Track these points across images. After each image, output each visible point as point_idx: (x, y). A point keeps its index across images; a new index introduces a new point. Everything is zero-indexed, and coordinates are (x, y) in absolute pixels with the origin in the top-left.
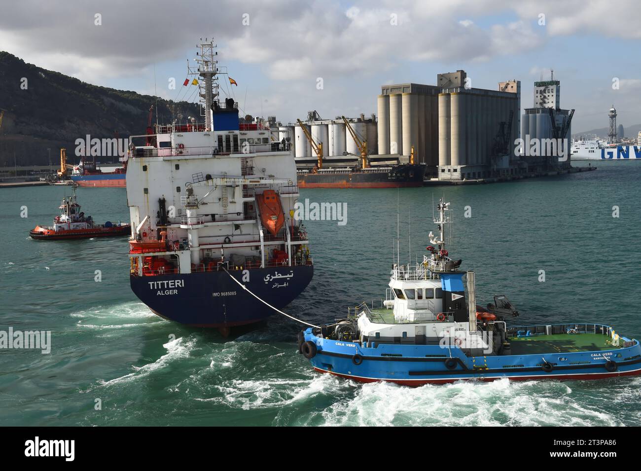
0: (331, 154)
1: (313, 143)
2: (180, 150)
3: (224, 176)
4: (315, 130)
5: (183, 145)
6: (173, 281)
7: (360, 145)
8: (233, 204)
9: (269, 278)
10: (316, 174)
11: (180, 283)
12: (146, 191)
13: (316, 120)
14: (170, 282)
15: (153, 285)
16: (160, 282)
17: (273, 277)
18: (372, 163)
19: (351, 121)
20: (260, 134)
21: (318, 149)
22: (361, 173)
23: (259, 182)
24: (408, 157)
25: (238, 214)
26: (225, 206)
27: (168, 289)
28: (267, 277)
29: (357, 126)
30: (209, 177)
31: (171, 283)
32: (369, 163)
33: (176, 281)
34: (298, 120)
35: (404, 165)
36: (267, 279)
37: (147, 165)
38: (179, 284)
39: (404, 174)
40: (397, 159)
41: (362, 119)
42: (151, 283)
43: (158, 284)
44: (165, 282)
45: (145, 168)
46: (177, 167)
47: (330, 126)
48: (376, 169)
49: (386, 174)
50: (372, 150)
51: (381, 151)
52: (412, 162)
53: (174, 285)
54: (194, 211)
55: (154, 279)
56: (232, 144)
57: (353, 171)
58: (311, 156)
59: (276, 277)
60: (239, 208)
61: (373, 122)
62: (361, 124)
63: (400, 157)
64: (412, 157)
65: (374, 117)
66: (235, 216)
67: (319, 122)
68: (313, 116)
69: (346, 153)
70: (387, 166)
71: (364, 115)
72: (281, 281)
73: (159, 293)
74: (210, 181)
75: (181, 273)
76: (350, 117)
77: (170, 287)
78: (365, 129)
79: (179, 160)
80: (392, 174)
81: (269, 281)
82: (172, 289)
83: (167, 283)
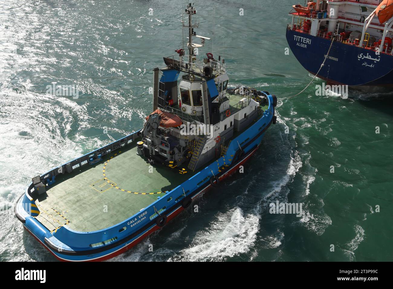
6: (306, 39)
9: (361, 56)
11: (309, 41)
15: (296, 37)
16: (299, 37)
17: (365, 57)
27: (302, 43)
28: (360, 55)
31: (305, 39)
33: (307, 39)
42: (295, 36)
43: (298, 38)
44: (302, 38)
53: (306, 41)
55: (297, 34)
59: (367, 57)
72: (369, 62)
73: (298, 44)
75: (311, 34)
77: (304, 42)
81: (361, 59)
82: (304, 43)
83: (303, 39)
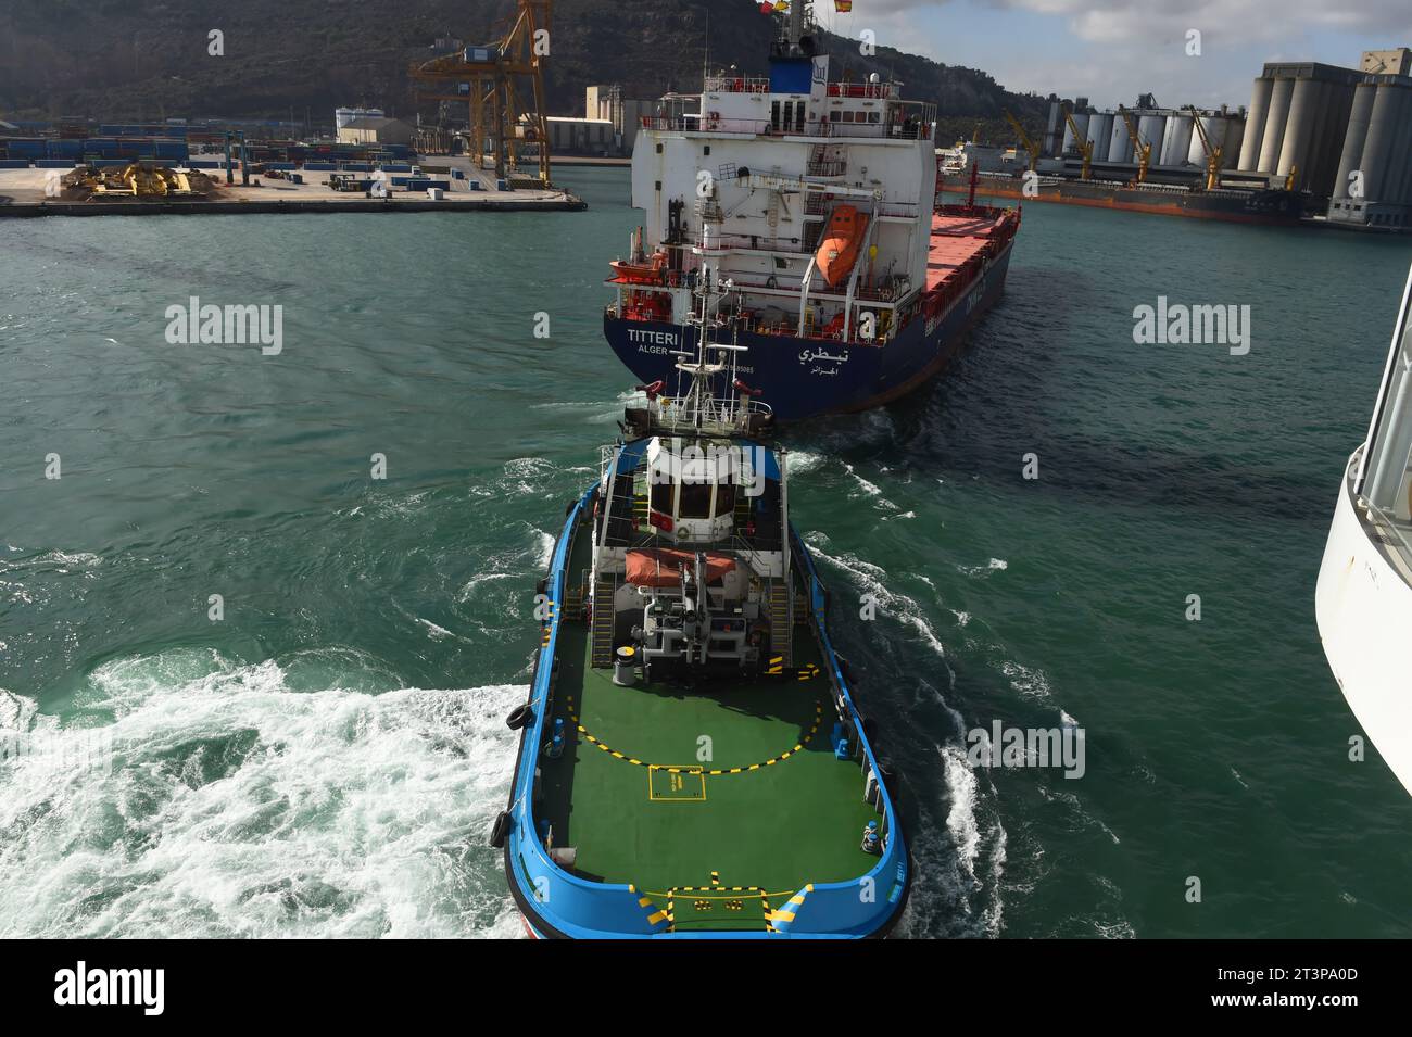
0: (1162, 162)
1: (1137, 144)
2: (713, 122)
3: (776, 173)
4: (1144, 121)
5: (718, 115)
6: (663, 334)
7: (1209, 151)
8: (788, 223)
10: (1133, 189)
11: (672, 338)
12: (658, 186)
13: (1150, 107)
14: (658, 334)
15: (634, 334)
16: (644, 332)
17: (814, 356)
18: (1224, 183)
19: (1205, 114)
20: (865, 104)
21: (1144, 152)
22: (1204, 195)
23: (823, 188)
24: (1284, 179)
25: (794, 241)
26: (773, 224)
27: (654, 344)
29: (1212, 124)
30: (744, 172)
31: (659, 336)
32: (1219, 181)
33: (667, 334)
34: (1121, 106)
35: (1275, 191)
36: (805, 356)
37: (663, 143)
38: (670, 339)
39: (1271, 204)
40: (1266, 180)
41: (1222, 114)
42: (632, 331)
43: (640, 334)
44: (652, 333)
45: (660, 149)
46: (707, 151)
47: (1169, 119)
48: (1228, 191)
49: (1244, 201)
50: (1228, 162)
51: (1243, 165)
52: (1289, 187)
53: (664, 340)
54: (715, 227)
55: (637, 325)
56: (794, 117)
57: (1191, 191)
58: (1132, 162)
59: (820, 356)
60: (797, 230)
61: (1239, 119)
62: (1218, 120)
63: (1271, 178)
64: (1291, 179)
65: (1243, 110)
66: (788, 244)
67: (1153, 112)
68: (1145, 101)
69: (1186, 162)
70: (1248, 189)
71: (1226, 107)
72: (827, 364)
73: (641, 348)
74: (744, 179)
75: (674, 323)
76: (1204, 108)
77: (657, 342)
78: (1224, 128)
79: (709, 139)
80: (1252, 202)
81: (806, 361)
82: (659, 345)
83: (654, 336)
